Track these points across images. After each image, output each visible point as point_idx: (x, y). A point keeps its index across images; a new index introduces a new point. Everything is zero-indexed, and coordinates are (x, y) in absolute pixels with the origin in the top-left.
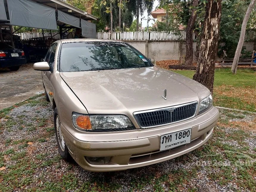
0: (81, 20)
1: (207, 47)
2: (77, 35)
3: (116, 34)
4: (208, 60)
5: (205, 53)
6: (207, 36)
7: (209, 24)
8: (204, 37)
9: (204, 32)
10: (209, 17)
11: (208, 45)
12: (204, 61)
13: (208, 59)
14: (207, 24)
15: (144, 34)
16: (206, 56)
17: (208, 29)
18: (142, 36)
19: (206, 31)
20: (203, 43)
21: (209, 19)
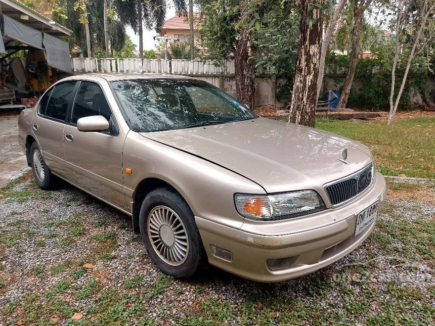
0: (45, 34)
1: (306, 87)
2: (32, 62)
3: (109, 62)
4: (307, 106)
5: (303, 95)
6: (305, 71)
7: (307, 53)
8: (301, 72)
9: (299, 65)
10: (307, 43)
11: (307, 83)
12: (302, 107)
13: (307, 104)
14: (303, 53)
15: (161, 64)
16: (305, 100)
17: (306, 60)
18: (159, 66)
19: (303, 64)
20: (299, 80)
21: (307, 46)
